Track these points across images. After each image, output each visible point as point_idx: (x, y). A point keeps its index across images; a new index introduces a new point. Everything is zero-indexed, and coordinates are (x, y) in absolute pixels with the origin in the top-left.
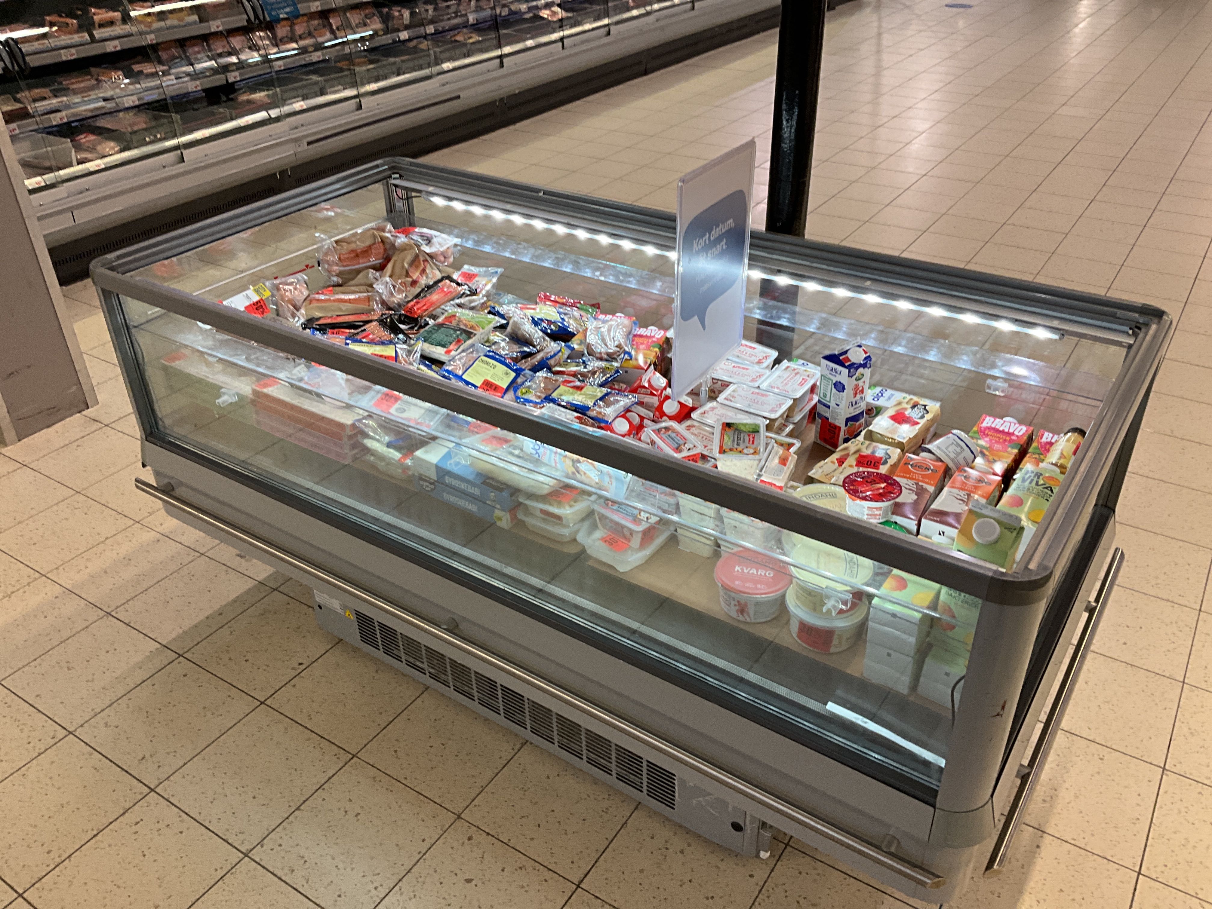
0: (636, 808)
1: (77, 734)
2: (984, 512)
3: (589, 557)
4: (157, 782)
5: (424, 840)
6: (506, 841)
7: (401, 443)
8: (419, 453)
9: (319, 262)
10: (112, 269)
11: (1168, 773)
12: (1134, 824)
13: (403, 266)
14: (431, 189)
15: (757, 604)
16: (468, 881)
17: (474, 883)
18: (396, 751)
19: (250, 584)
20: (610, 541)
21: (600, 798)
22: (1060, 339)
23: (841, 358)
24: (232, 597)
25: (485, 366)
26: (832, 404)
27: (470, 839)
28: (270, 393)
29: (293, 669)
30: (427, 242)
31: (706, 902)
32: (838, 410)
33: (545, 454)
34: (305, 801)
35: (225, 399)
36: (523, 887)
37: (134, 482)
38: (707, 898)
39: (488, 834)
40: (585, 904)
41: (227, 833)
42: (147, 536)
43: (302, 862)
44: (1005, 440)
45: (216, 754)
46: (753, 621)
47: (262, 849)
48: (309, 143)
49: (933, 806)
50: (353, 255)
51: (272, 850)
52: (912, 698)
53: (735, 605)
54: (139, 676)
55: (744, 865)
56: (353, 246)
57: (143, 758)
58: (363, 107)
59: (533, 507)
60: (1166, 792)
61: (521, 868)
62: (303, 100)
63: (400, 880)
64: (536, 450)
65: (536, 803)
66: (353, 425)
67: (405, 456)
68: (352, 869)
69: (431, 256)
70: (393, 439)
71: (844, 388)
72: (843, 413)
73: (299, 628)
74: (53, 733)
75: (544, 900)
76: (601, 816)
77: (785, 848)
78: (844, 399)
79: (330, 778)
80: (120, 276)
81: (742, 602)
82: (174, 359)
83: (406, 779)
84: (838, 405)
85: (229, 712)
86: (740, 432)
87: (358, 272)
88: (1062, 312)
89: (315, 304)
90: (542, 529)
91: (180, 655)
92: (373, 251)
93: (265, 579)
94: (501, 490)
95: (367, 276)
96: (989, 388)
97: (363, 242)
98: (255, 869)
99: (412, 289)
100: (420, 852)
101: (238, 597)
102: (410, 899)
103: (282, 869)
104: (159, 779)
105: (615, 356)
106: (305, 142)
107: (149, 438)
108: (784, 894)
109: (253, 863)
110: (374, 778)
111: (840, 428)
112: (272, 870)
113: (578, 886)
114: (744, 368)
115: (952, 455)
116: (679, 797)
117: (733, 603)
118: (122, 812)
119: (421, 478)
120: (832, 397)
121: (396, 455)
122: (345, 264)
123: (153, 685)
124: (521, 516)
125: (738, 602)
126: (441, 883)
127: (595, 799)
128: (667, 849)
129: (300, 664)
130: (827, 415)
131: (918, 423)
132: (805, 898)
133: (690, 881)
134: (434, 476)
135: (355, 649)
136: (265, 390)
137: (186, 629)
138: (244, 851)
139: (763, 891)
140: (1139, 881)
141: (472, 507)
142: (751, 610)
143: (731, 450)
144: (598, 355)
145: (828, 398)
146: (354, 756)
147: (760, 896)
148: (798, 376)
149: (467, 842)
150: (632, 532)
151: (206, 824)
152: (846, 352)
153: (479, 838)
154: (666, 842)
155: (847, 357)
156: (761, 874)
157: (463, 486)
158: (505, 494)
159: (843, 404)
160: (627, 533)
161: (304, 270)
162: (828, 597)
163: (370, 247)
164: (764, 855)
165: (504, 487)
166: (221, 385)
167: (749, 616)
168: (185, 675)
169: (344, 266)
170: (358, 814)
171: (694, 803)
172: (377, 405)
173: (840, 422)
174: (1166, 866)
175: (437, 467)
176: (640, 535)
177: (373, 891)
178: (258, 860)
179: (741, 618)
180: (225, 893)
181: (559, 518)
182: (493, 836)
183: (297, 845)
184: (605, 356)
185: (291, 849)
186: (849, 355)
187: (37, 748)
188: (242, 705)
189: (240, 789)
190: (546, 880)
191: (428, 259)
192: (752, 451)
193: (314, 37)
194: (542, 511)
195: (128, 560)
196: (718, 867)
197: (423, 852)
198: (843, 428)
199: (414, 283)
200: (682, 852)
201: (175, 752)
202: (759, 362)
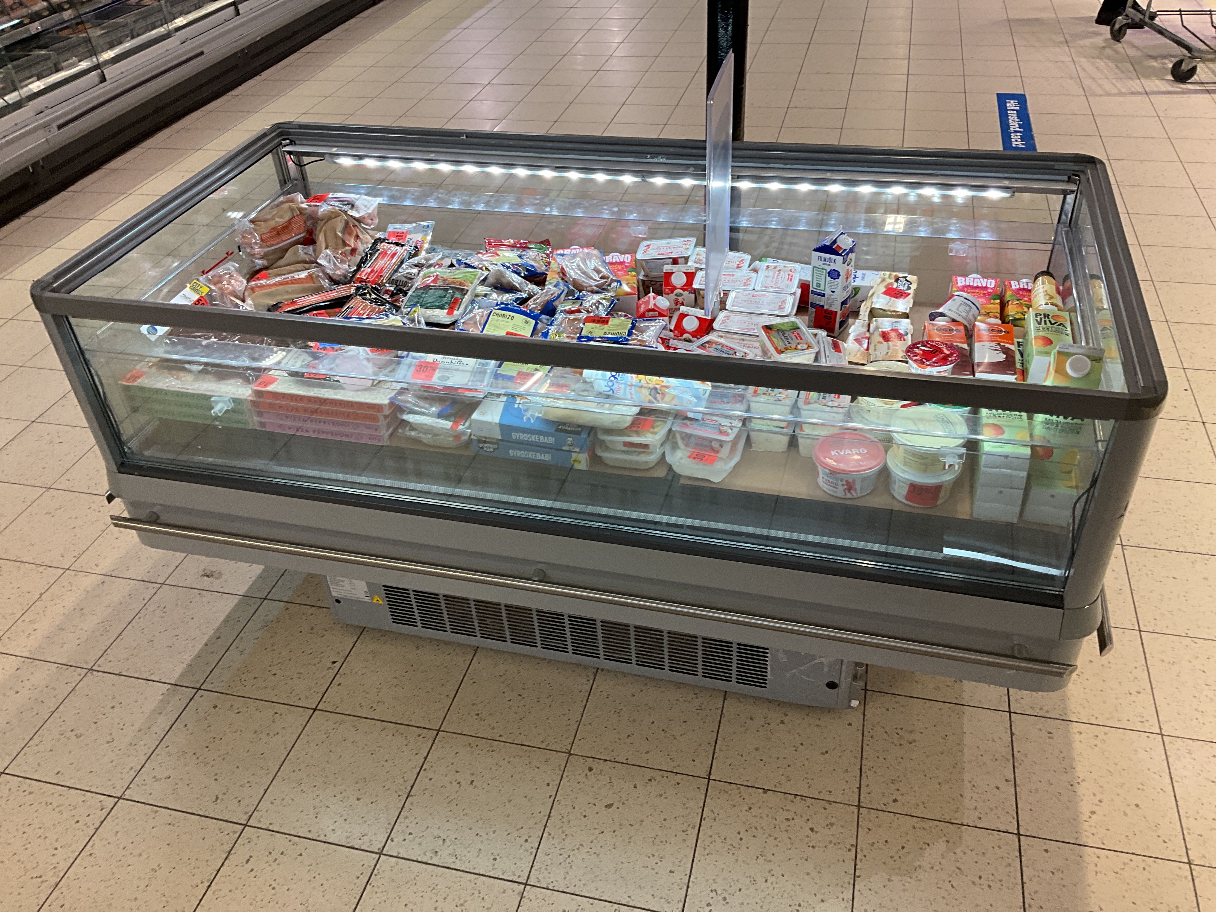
0: (725, 699)
1: (126, 797)
2: (1071, 350)
3: (680, 476)
4: (247, 817)
5: (548, 785)
6: (625, 762)
7: (450, 411)
8: (475, 416)
9: (239, 247)
10: (54, 290)
11: (1126, 547)
12: (1120, 594)
13: (336, 236)
14: (334, 150)
15: (864, 479)
16: (609, 806)
17: (615, 806)
18: (477, 715)
19: (233, 601)
20: (697, 457)
21: (690, 699)
22: (1012, 196)
23: (834, 247)
24: (222, 619)
25: (501, 319)
26: (827, 292)
27: (590, 769)
28: (276, 390)
29: (329, 668)
30: (350, 206)
31: (822, 756)
32: (834, 296)
33: (619, 389)
34: (412, 787)
35: (219, 409)
36: (661, 795)
37: (110, 521)
38: (823, 754)
39: (605, 760)
40: (722, 792)
41: (348, 840)
42: (88, 582)
43: (441, 842)
44: (984, 294)
45: (294, 771)
46: (859, 495)
47: (393, 843)
48: (60, 127)
49: (1062, 608)
50: (275, 232)
51: (404, 840)
52: (1020, 525)
53: (843, 485)
54: (164, 722)
55: (840, 717)
56: (272, 224)
57: (217, 799)
58: (107, 77)
59: (613, 442)
60: (1131, 563)
61: (650, 780)
62: (38, 80)
63: (546, 826)
64: (609, 387)
65: (634, 721)
66: (391, 404)
67: (456, 423)
68: (494, 832)
69: (358, 220)
70: (440, 409)
71: (839, 275)
72: (838, 299)
73: (312, 629)
74: (99, 804)
75: (685, 800)
76: (698, 714)
77: (865, 693)
78: (840, 285)
79: (426, 758)
80: (66, 296)
81: (851, 481)
82: (135, 378)
83: (501, 736)
84: (833, 292)
85: (284, 728)
86: (783, 332)
87: (285, 250)
88: (1007, 173)
89: (258, 292)
90: (626, 461)
91: (199, 689)
92: (293, 225)
93: (248, 591)
94: (578, 433)
95: (296, 253)
96: (951, 251)
97: (281, 217)
98: (397, 864)
99: (353, 258)
100: (550, 797)
101: (228, 616)
102: (564, 839)
103: (425, 854)
104: (246, 813)
105: (605, 287)
106: (55, 125)
107: (122, 470)
108: (883, 731)
109: (391, 858)
110: (470, 744)
111: (836, 312)
112: (415, 859)
113: (709, 779)
114: (730, 275)
115: (964, 314)
116: (772, 675)
117: (840, 483)
118: (225, 856)
119: (482, 441)
120: (825, 285)
121: (447, 424)
122: (268, 244)
123: (186, 726)
124: (599, 453)
125: (847, 481)
126: (585, 816)
127: (685, 701)
128: (769, 724)
129: (334, 662)
130: (822, 303)
131: (909, 294)
132: (902, 729)
133: (802, 744)
134: (497, 435)
135: (384, 633)
136: (269, 388)
137: (188, 662)
138: (376, 851)
139: (865, 734)
140: (1143, 637)
141: (546, 457)
142: (858, 486)
143: (786, 349)
144: (589, 289)
145: (822, 288)
146: (438, 731)
147: (865, 738)
148: (782, 273)
149: (589, 773)
150: (721, 443)
151: (322, 838)
152: (835, 242)
153: (598, 766)
154: (765, 718)
155: (838, 246)
156: (857, 721)
157: (534, 438)
158: (584, 435)
159: (838, 290)
160: (715, 445)
161: (226, 258)
162: (944, 456)
163: (289, 222)
164: (855, 703)
165: (580, 429)
166: (208, 393)
167: (856, 492)
168: (215, 707)
169: (268, 247)
170: (472, 782)
171: (788, 675)
172: (413, 377)
173: (836, 307)
174: (1156, 619)
175: (500, 425)
176: (730, 445)
177: (525, 844)
178: (396, 854)
179: (849, 496)
180: (379, 894)
181: (646, 446)
182: (610, 761)
183: (427, 828)
184: (596, 288)
185: (424, 834)
186: (838, 243)
187: (90, 824)
188: (296, 719)
189: (339, 796)
190: (678, 784)
191: (356, 223)
192: (806, 346)
193: (26, 7)
194: (626, 444)
195: (80, 610)
196: (818, 726)
197: (554, 794)
198: (839, 312)
199: (354, 251)
200: (782, 722)
201: (249, 782)
202: (739, 267)
